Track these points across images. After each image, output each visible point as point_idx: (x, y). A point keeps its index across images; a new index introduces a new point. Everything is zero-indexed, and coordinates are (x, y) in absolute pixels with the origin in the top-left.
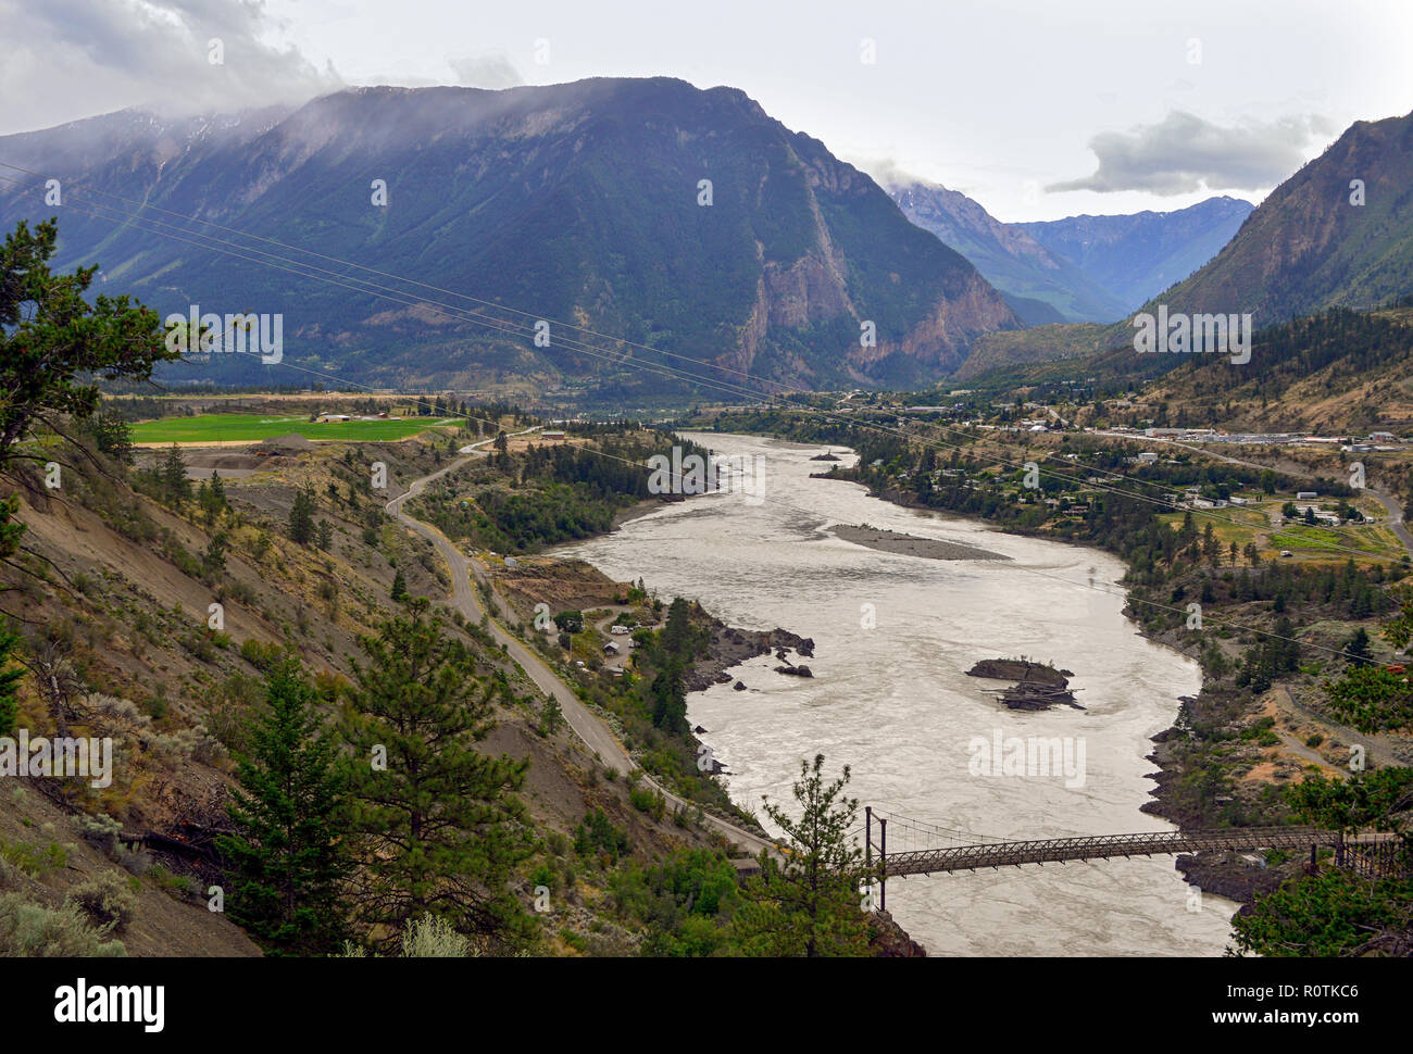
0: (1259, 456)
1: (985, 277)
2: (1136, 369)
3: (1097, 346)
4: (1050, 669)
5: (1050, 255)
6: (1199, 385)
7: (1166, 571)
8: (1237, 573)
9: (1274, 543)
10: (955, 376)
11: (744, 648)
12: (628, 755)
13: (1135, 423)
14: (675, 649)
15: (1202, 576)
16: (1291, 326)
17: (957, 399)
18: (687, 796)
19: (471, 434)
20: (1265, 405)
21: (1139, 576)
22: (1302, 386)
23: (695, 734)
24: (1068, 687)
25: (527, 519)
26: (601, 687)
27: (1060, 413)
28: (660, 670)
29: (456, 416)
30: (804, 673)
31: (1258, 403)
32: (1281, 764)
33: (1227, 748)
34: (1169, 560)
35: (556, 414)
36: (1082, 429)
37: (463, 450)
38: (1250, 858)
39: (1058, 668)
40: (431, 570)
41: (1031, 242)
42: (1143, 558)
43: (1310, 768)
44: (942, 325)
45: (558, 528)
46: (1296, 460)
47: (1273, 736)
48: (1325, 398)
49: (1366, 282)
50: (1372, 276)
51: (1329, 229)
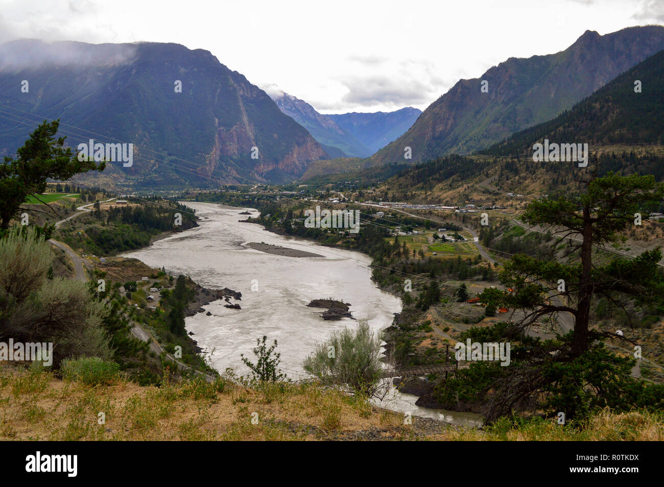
0: (424, 214)
1: (314, 137)
2: (375, 177)
3: (359, 167)
4: (342, 303)
5: (341, 129)
6: (400, 185)
7: (388, 261)
8: (416, 262)
9: (430, 250)
10: (301, 179)
11: (210, 297)
12: (159, 346)
13: (375, 200)
14: (180, 298)
15: (402, 263)
16: (436, 161)
17: (302, 189)
18: (186, 362)
19: (82, 201)
20: (426, 193)
21: (377, 263)
22: (440, 185)
23: (189, 335)
24: (349, 310)
25: (109, 240)
26: (146, 316)
27: (344, 195)
28: (173, 307)
29: (75, 193)
30: (237, 307)
31: (423, 192)
32: (434, 339)
33: (413, 333)
34: (389, 257)
35: (123, 192)
36: (353, 202)
37: (78, 208)
38: (422, 378)
39: (345, 303)
40: (64, 264)
41: (332, 123)
42: (378, 256)
43: (445, 340)
44: (295, 157)
45: (124, 244)
46: (438, 216)
47: (430, 328)
48: (449, 190)
49: (464, 144)
50: (467, 142)
51: (450, 122)
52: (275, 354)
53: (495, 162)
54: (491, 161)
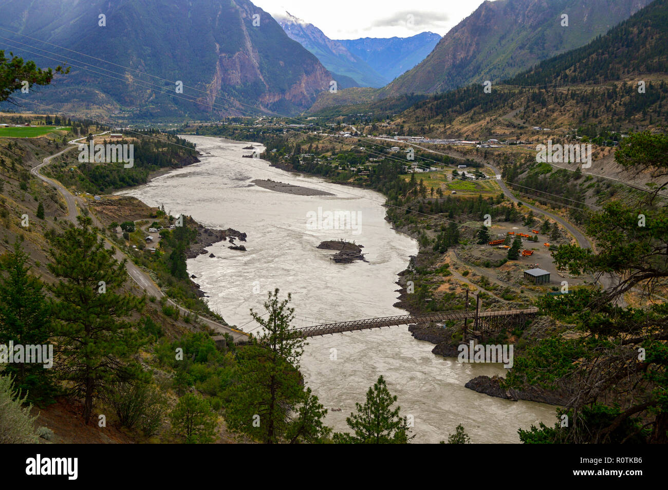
0: (442, 149)
1: (323, 64)
2: (390, 109)
3: (373, 98)
4: (354, 245)
5: (352, 55)
6: (417, 117)
7: (403, 200)
8: (433, 201)
9: (449, 188)
10: (309, 110)
11: (213, 238)
12: (160, 290)
13: (390, 133)
14: (180, 239)
15: (419, 202)
16: (456, 92)
17: (310, 121)
18: (189, 308)
19: (74, 135)
20: (445, 127)
21: (392, 202)
22: (460, 118)
23: (191, 279)
24: (362, 253)
25: (104, 177)
26: (145, 258)
27: (357, 129)
28: (173, 249)
29: (66, 125)
30: (242, 249)
31: (442, 126)
32: (452, 284)
33: (430, 277)
34: (405, 196)
35: (117, 125)
36: (366, 136)
37: (71, 142)
38: (439, 325)
39: (357, 244)
40: (56, 202)
41: (344, 49)
42: (394, 194)
43: (464, 285)
44: (303, 87)
45: (120, 181)
46: (458, 151)
47: (448, 271)
48: (470, 124)
49: (488, 73)
50: (490, 70)
51: (473, 48)
52: (288, 309)
53: (521, 93)
54: (517, 91)
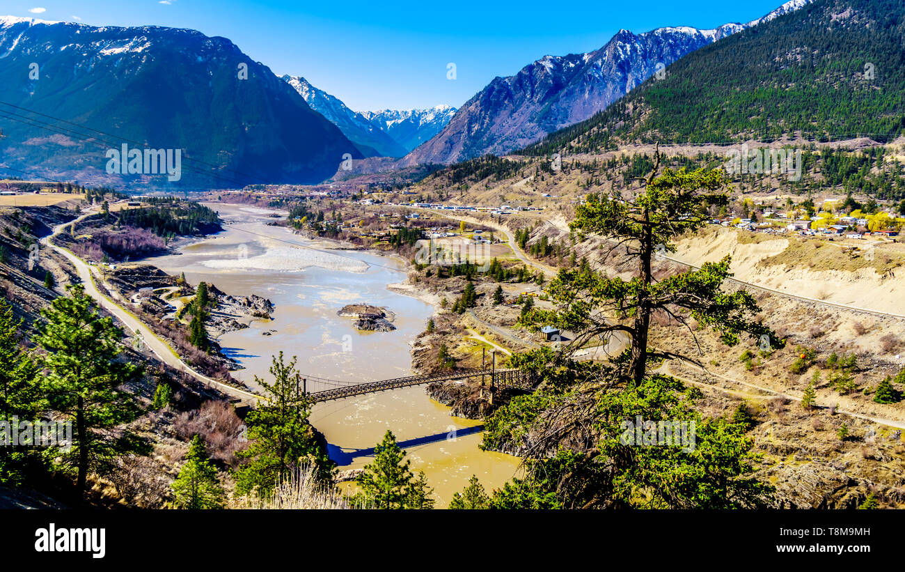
1: (345, 135)
2: (410, 178)
6: (436, 185)
12: (179, 359)
13: (410, 201)
16: (472, 162)
17: (334, 189)
19: (88, 203)
20: (462, 194)
22: (476, 186)
27: (378, 196)
28: (194, 317)
30: (266, 316)
31: (459, 193)
32: (470, 343)
33: (450, 339)
35: (135, 193)
36: (388, 203)
37: (84, 211)
38: (459, 382)
39: (379, 308)
43: (482, 344)
47: (467, 332)
48: (485, 191)
49: (500, 144)
50: (503, 141)
51: (487, 121)
53: (531, 162)
54: (527, 161)
